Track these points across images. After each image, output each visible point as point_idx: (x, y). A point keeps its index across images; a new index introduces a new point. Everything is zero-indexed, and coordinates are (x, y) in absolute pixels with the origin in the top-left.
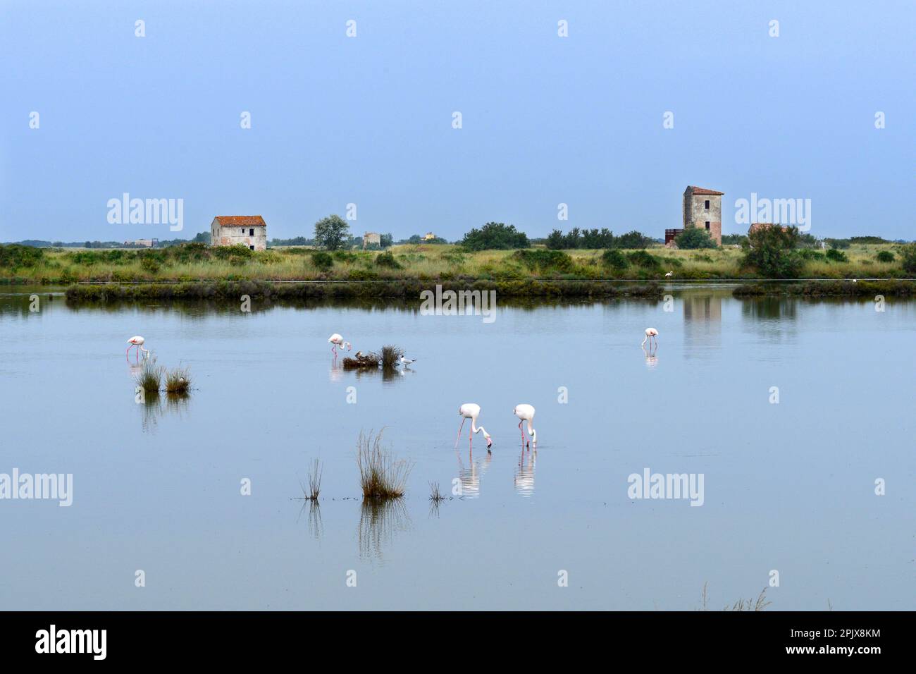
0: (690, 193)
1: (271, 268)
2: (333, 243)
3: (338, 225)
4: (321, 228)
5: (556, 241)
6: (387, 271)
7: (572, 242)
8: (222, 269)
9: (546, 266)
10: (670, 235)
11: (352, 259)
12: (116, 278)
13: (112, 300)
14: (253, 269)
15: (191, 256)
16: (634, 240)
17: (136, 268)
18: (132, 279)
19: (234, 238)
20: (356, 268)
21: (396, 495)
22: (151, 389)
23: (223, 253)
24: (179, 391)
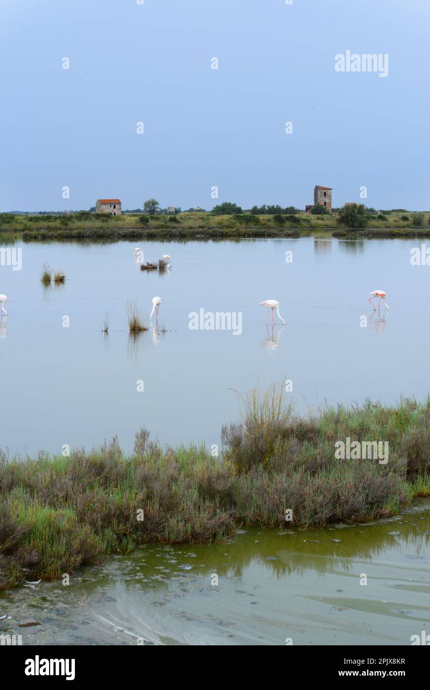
0: (317, 189)
1: (120, 223)
2: (152, 211)
3: (154, 203)
4: (146, 205)
5: (255, 211)
6: (174, 224)
7: (262, 211)
8: (98, 224)
9: (247, 222)
10: (308, 208)
11: (157, 219)
12: (49, 228)
13: (45, 238)
14: (112, 223)
15: (83, 218)
16: (291, 210)
17: (57, 223)
18: (56, 229)
19: (107, 209)
20: (160, 223)
21: (145, 330)
22: (46, 280)
23: (98, 216)
24: (60, 280)
